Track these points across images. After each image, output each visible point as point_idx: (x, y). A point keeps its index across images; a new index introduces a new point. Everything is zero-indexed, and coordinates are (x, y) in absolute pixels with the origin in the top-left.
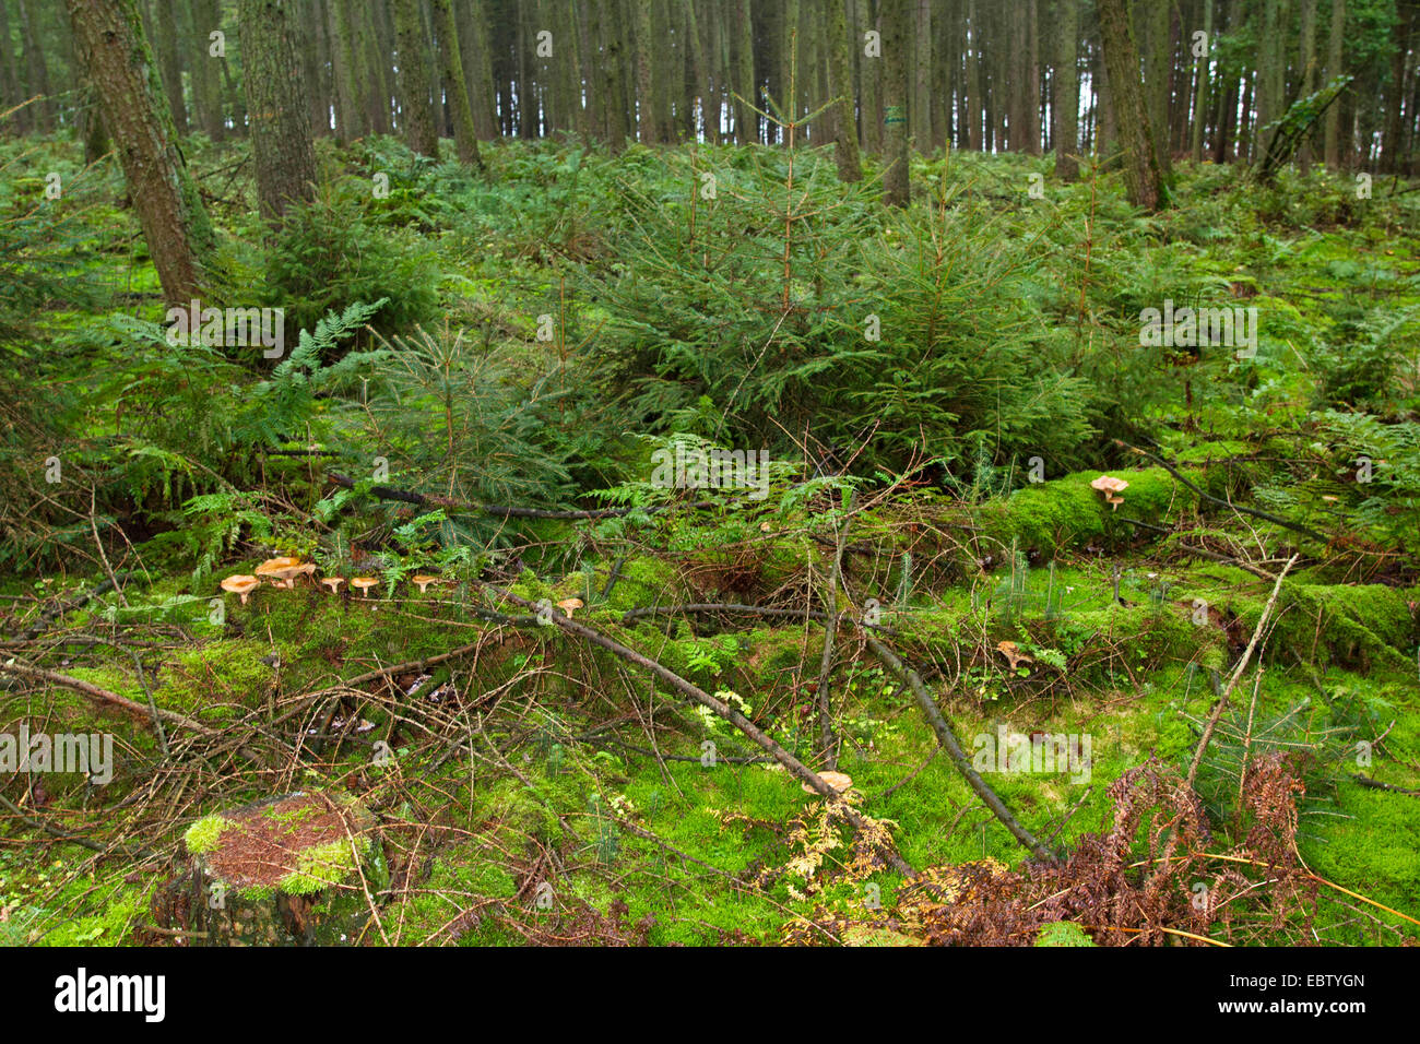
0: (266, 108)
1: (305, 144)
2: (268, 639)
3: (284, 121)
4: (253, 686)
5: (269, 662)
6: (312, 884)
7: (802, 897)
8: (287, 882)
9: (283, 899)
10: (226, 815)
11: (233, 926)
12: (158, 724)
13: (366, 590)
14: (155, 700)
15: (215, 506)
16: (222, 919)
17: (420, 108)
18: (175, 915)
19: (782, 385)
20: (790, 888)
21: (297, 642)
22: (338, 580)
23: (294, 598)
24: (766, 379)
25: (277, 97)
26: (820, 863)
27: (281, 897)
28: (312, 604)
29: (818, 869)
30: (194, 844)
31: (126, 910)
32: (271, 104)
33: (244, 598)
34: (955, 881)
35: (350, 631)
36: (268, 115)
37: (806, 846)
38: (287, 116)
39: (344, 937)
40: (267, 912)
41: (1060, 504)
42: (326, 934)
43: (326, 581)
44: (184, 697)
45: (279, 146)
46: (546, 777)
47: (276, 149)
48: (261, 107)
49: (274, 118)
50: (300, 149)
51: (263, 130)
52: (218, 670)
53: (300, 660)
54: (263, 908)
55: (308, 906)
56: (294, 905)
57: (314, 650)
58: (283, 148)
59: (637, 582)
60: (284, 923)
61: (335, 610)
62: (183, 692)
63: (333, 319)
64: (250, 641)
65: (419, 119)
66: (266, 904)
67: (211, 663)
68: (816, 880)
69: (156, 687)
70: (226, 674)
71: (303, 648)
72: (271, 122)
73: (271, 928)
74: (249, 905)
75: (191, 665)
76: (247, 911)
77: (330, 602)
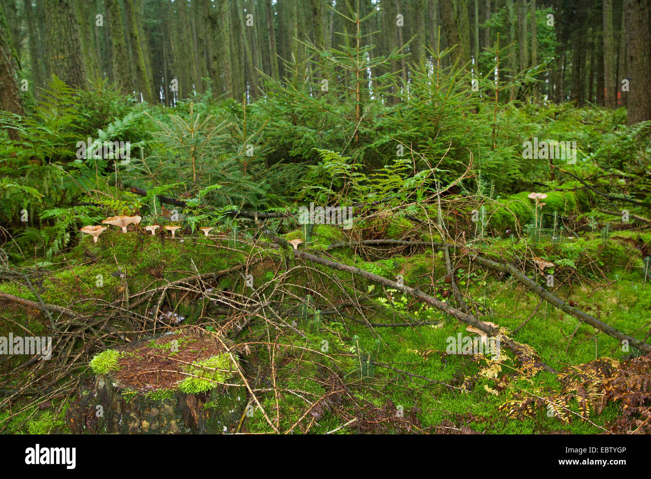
0: (60, 53)
1: (81, 72)
2: (114, 262)
3: (70, 60)
4: (108, 291)
5: (117, 275)
6: (203, 385)
7: (495, 392)
8: (185, 384)
9: (182, 398)
10: (119, 349)
11: (141, 424)
12: (48, 312)
13: (173, 233)
14: (43, 299)
15: (59, 214)
16: (132, 419)
17: (126, 81)
18: (86, 425)
19: (364, 153)
20: (486, 387)
21: (132, 264)
22: (156, 227)
23: (128, 238)
24: (353, 153)
25: (66, 47)
26: (500, 370)
27: (180, 395)
28: (141, 241)
29: (500, 374)
30: (99, 368)
31: (46, 424)
32: (63, 51)
33: (96, 239)
34: (593, 371)
35: (167, 257)
36: (61, 56)
37: (488, 361)
38: (72, 57)
39: (225, 429)
40: (169, 409)
41: (517, 205)
42: (214, 426)
43: (148, 228)
44: (63, 296)
45: (67, 72)
46: (311, 333)
47: (66, 74)
48: (57, 52)
49: (65, 58)
50: (78, 75)
51: (59, 64)
52: (84, 280)
53: (136, 274)
54: (167, 406)
55: (200, 404)
56: (190, 403)
57: (144, 268)
58: (69, 74)
59: (323, 237)
60: (183, 419)
61: (156, 244)
62: (61, 294)
63: (118, 123)
64: (102, 264)
65: (126, 86)
66: (170, 403)
67: (78, 277)
68: (501, 380)
69: (43, 291)
70: (89, 284)
71: (138, 267)
72: (63, 60)
73: (173, 422)
74: (156, 404)
75: (65, 279)
76: (154, 410)
77: (152, 240)
